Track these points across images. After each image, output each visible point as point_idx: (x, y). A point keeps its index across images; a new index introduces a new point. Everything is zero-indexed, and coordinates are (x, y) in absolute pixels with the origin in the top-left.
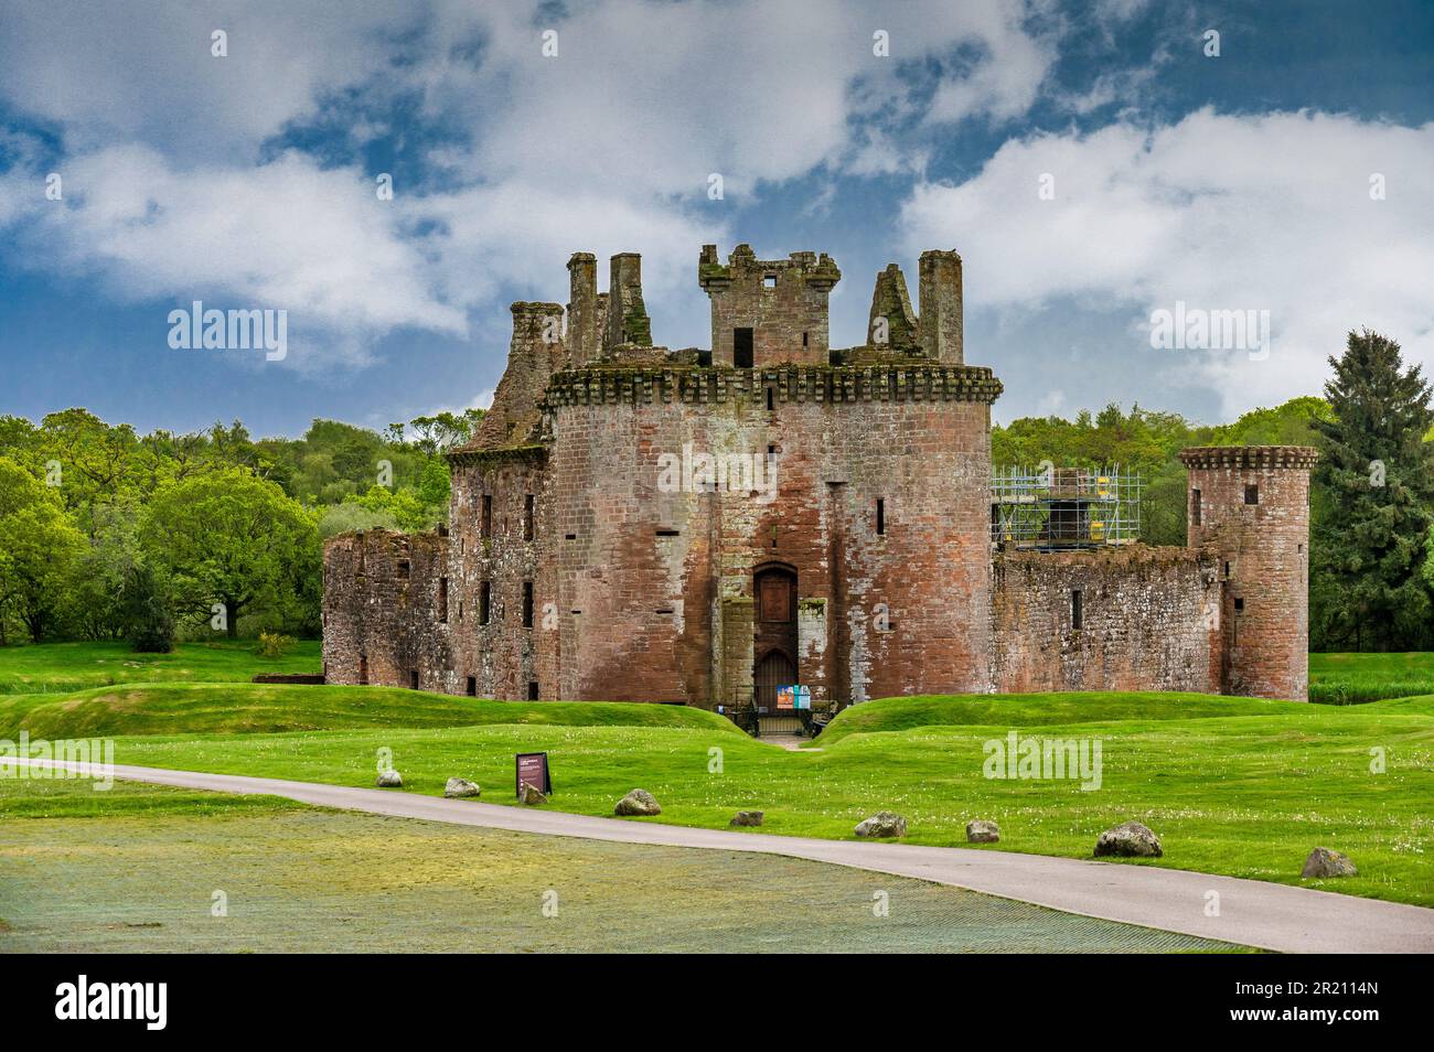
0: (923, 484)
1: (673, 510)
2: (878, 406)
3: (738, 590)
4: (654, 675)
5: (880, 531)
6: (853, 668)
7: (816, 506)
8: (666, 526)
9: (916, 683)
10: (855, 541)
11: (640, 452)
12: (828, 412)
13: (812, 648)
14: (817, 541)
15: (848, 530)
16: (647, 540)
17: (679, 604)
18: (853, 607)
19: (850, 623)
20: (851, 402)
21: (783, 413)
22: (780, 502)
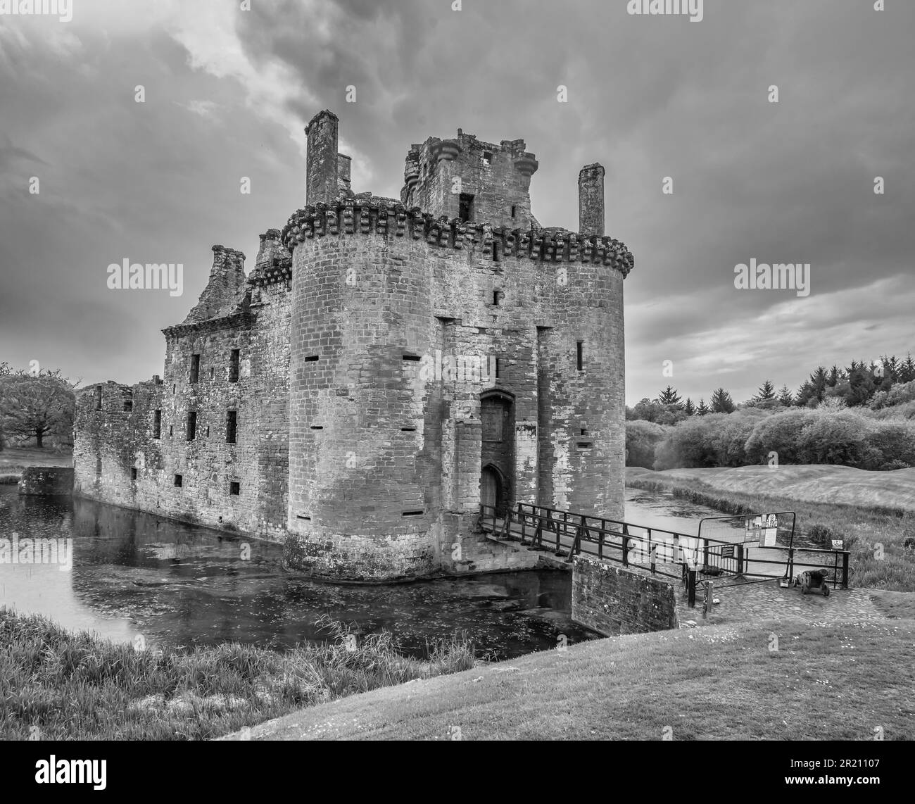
1: (418, 338)
2: (579, 266)
3: (468, 413)
4: (398, 487)
5: (580, 368)
6: (555, 480)
7: (530, 345)
8: (413, 351)
9: (604, 491)
10: (559, 376)
11: (390, 281)
12: (539, 268)
13: (526, 463)
14: (530, 374)
15: (553, 366)
16: (395, 363)
17: (420, 424)
18: (557, 430)
19: (552, 442)
20: (559, 262)
21: (506, 264)
22: (503, 339)
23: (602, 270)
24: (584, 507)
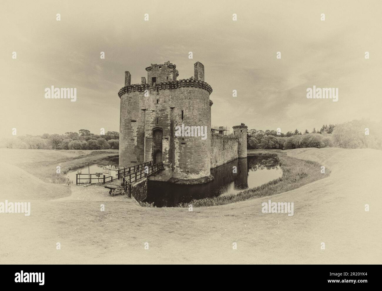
0: (193, 107)
1: (135, 116)
2: (182, 88)
3: (149, 135)
4: (130, 155)
5: (182, 119)
6: (175, 155)
7: (167, 113)
8: (133, 119)
9: (191, 159)
10: (176, 122)
11: (129, 103)
12: (171, 91)
13: (165, 149)
14: (168, 122)
15: (175, 119)
16: (129, 123)
17: (136, 138)
18: (176, 139)
19: (175, 143)
20: (176, 88)
21: (160, 92)
22: (159, 113)
23: (190, 89)
24: (183, 164)
